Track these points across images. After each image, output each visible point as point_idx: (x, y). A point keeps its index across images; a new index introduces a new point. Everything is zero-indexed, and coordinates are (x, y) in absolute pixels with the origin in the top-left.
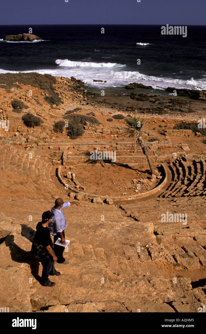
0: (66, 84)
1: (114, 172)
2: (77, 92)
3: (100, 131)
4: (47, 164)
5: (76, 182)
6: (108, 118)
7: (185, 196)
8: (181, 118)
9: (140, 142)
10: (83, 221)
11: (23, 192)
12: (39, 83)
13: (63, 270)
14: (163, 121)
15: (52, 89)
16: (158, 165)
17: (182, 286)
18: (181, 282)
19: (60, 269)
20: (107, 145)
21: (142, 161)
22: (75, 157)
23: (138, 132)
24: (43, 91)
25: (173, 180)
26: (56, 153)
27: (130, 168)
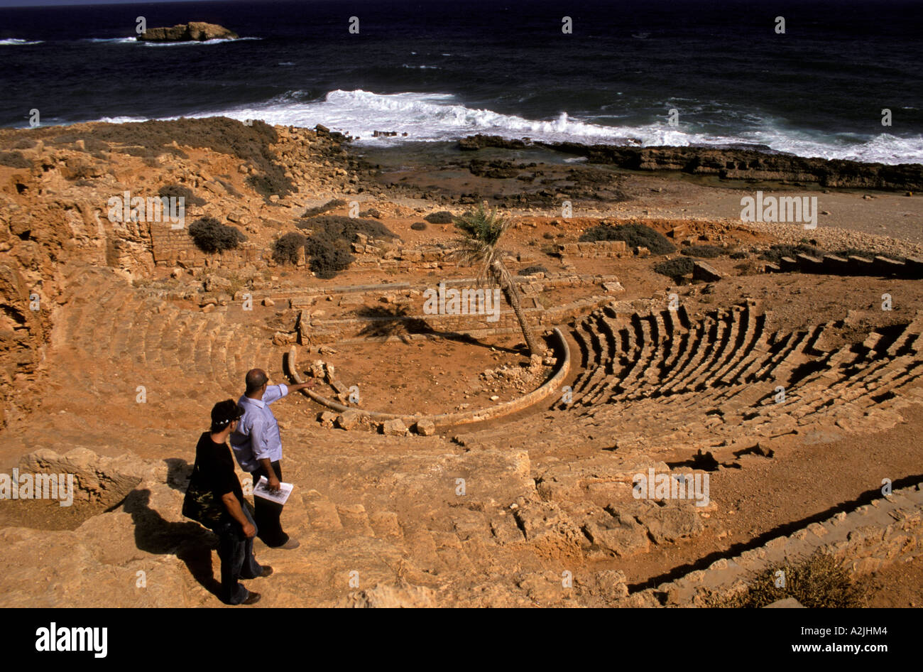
0: (303, 144)
1: (436, 354)
2: (332, 162)
3: (395, 256)
4: (260, 344)
5: (338, 385)
6: (414, 221)
7: (615, 402)
8: (598, 214)
9: (497, 275)
10: (345, 457)
11: (198, 415)
12: (232, 142)
13: (283, 562)
14: (554, 224)
15: (268, 156)
16: (546, 331)
17: (604, 590)
18: (601, 582)
19: (274, 560)
20: (414, 288)
21: (506, 323)
22: (331, 322)
23: (490, 248)
24: (244, 161)
25: (584, 365)
26: (281, 315)
27: (474, 342)
